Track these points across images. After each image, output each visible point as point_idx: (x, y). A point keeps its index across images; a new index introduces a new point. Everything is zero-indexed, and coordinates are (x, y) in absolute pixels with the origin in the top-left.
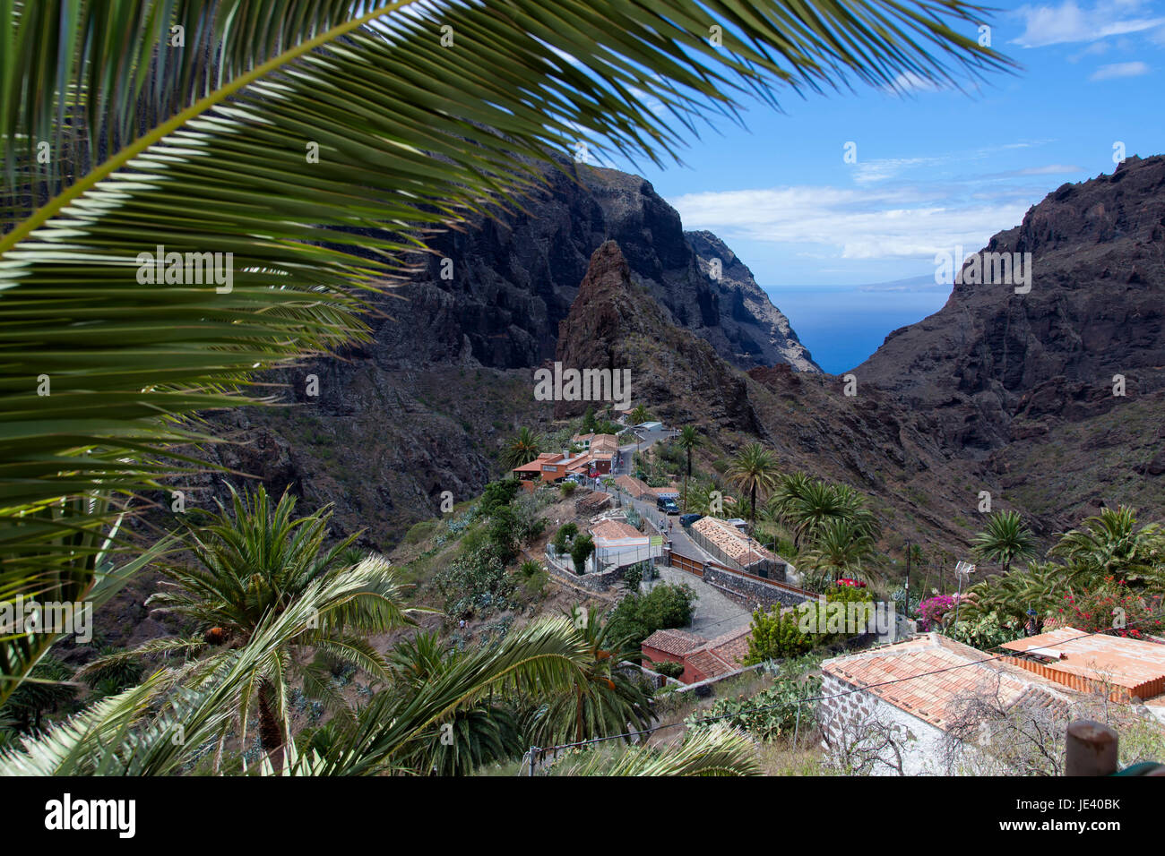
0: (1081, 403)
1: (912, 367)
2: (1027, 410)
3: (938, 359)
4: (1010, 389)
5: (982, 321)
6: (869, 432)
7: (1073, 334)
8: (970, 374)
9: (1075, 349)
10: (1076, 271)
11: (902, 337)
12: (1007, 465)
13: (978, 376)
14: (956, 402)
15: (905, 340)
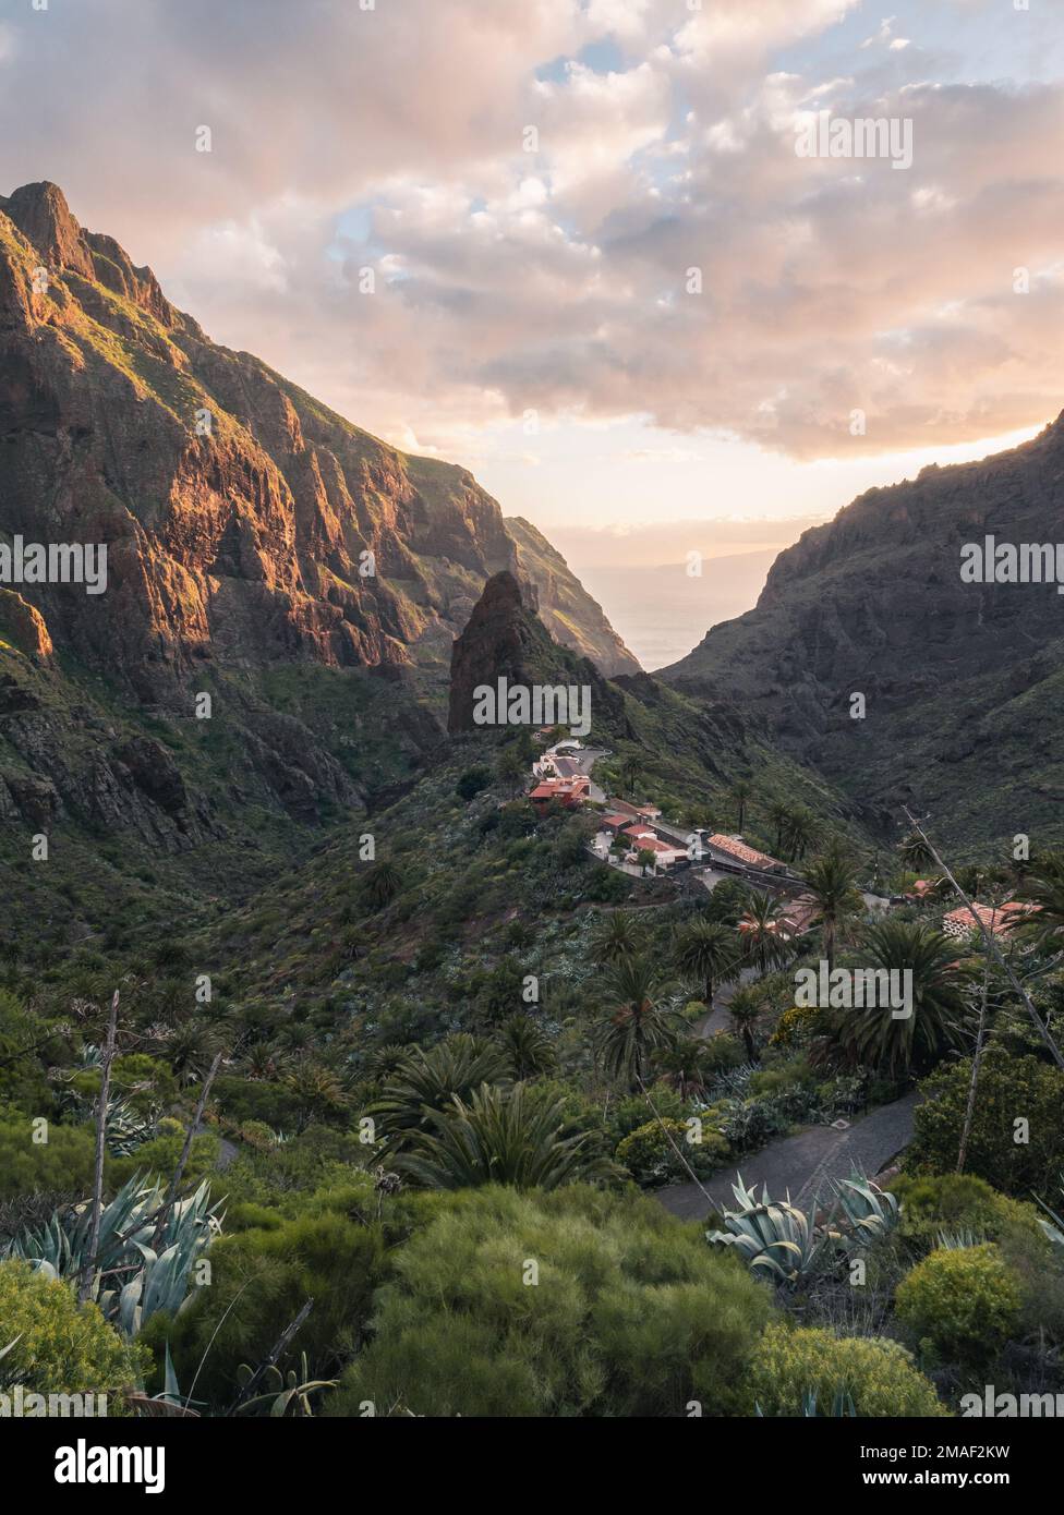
0: (888, 697)
1: (733, 661)
2: (841, 703)
3: (756, 653)
4: (822, 681)
5: (796, 616)
6: (719, 733)
7: (879, 630)
8: (787, 666)
9: (880, 644)
10: (882, 571)
11: (723, 631)
12: (824, 754)
13: (793, 669)
14: (773, 693)
15: (726, 634)
